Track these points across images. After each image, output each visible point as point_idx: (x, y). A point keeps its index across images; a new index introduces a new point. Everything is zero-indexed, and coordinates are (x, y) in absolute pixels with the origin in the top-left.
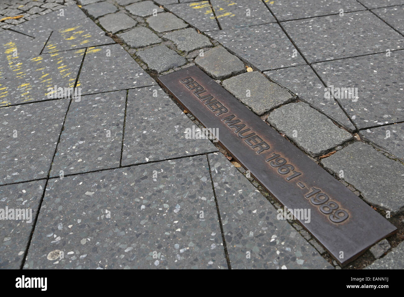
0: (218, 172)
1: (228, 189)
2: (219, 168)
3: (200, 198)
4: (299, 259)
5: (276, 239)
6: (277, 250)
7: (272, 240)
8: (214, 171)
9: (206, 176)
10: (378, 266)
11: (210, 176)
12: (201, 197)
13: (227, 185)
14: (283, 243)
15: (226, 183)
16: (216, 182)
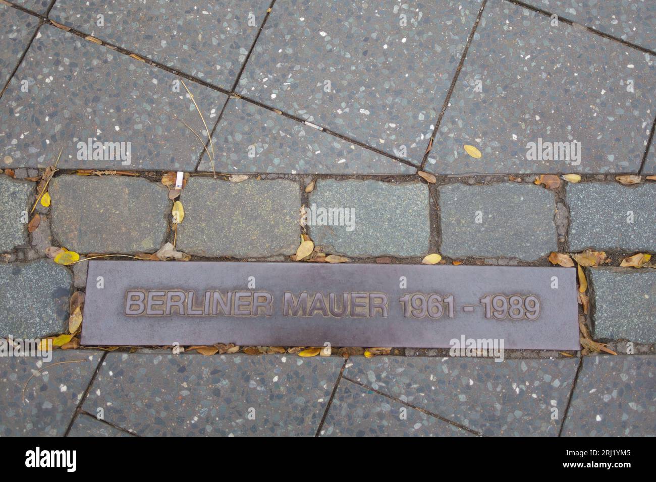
0: (384, 382)
1: (420, 390)
2: (379, 378)
3: (414, 430)
4: (553, 382)
5: (518, 386)
6: (531, 394)
7: (518, 390)
8: (381, 387)
9: (382, 401)
10: (601, 321)
11: (385, 397)
12: (413, 428)
13: (415, 386)
14: (527, 384)
15: (409, 385)
16: (399, 396)
